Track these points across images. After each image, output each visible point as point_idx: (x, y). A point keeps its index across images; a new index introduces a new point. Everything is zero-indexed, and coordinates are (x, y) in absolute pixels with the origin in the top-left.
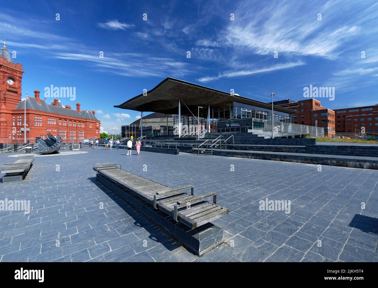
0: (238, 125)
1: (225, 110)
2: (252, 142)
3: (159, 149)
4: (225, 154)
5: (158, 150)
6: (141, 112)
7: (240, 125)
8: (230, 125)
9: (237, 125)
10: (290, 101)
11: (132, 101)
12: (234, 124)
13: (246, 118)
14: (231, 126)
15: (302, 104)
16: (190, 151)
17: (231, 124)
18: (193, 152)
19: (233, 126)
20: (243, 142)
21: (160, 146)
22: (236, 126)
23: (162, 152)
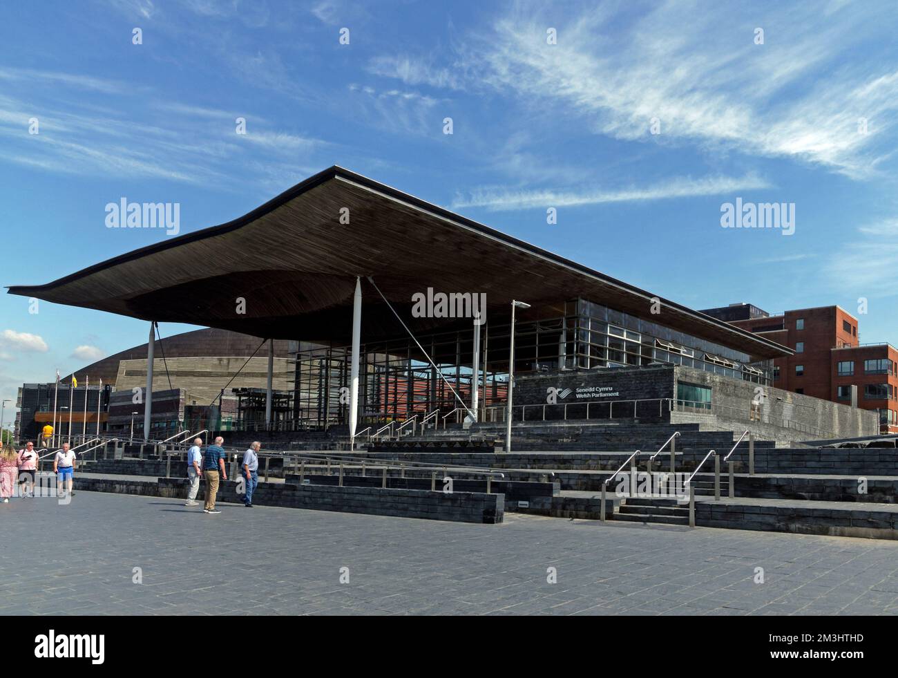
0: (608, 392)
1: (539, 330)
2: (837, 464)
3: (370, 494)
4: (771, 520)
5: (358, 497)
6: (149, 323)
7: (617, 394)
8: (574, 393)
9: (603, 392)
10: (752, 310)
11: (119, 267)
12: (591, 389)
13: (622, 368)
14: (578, 396)
15: (800, 324)
16: (538, 507)
17: (578, 390)
18: (559, 512)
19: (585, 396)
20: (784, 464)
21: (334, 480)
22: (601, 395)
23: (391, 507)
